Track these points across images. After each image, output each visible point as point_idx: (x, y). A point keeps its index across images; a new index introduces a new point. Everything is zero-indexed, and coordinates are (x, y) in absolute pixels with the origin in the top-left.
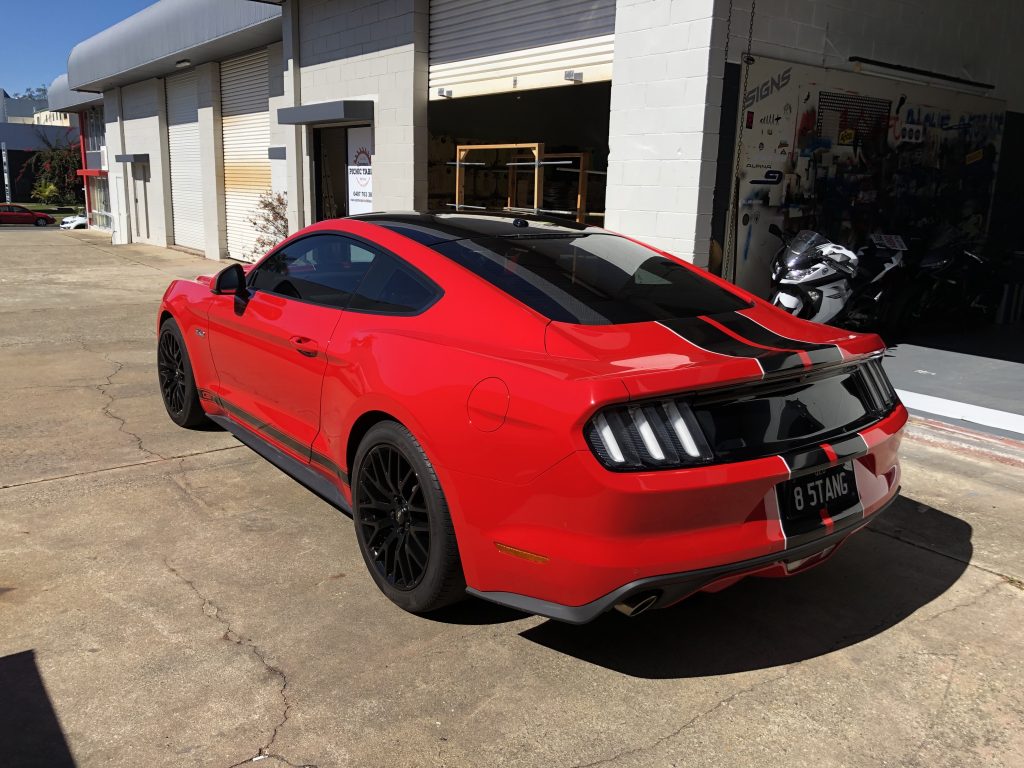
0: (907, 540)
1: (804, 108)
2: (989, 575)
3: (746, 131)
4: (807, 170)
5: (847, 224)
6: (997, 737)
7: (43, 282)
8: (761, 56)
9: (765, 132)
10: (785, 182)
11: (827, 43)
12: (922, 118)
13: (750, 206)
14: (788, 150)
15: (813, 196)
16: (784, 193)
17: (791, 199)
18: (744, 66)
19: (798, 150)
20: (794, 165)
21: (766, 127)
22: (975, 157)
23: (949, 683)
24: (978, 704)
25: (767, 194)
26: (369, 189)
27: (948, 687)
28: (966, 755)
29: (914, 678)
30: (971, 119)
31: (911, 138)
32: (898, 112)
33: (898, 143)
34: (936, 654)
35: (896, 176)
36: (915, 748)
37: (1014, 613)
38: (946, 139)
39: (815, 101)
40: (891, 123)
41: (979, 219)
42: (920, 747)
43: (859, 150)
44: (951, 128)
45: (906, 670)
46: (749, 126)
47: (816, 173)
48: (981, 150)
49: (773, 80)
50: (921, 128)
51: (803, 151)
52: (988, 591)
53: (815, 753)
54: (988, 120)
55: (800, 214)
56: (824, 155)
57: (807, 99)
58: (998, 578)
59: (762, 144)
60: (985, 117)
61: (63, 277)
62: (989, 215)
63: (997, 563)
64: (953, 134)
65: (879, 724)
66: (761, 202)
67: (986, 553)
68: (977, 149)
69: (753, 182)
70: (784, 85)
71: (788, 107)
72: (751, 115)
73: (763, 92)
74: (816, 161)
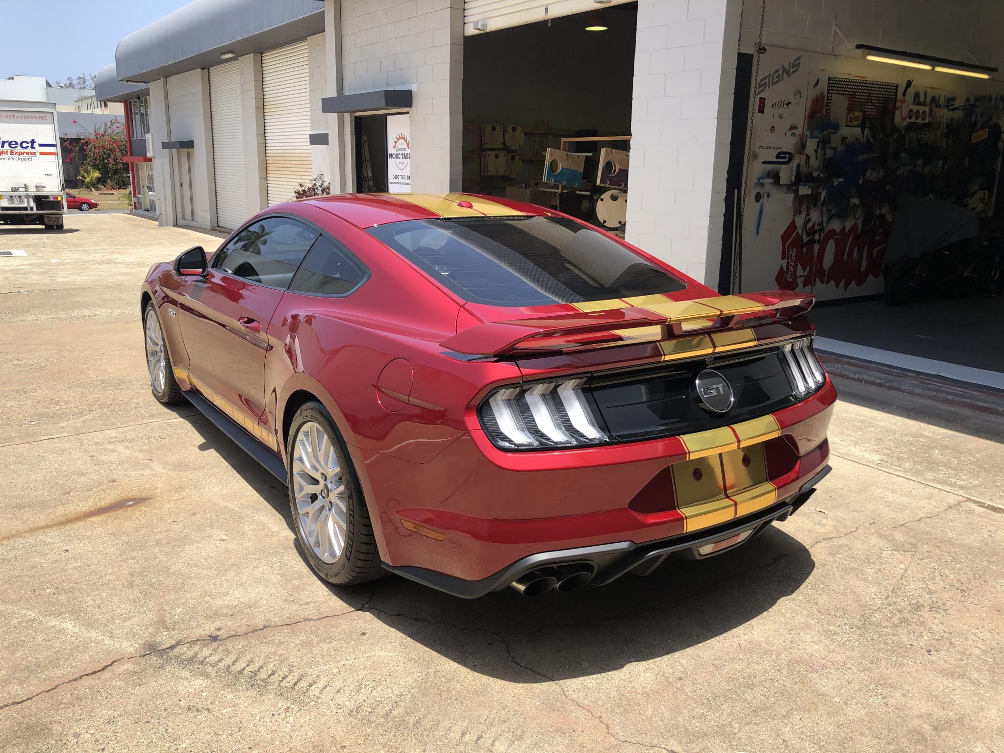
0: (887, 470)
1: (813, 93)
2: (953, 496)
3: (757, 115)
4: (816, 151)
5: (855, 201)
6: (939, 606)
7: (102, 262)
8: (772, 46)
9: (776, 115)
10: (795, 162)
11: (835, 31)
12: (928, 101)
13: (762, 184)
14: (798, 132)
15: (821, 175)
16: (794, 172)
17: (800, 178)
18: (756, 55)
19: (807, 133)
20: (803, 146)
21: (777, 111)
22: (981, 135)
23: (906, 570)
24: (927, 585)
25: (778, 173)
26: (407, 172)
27: (905, 573)
28: (913, 616)
29: (877, 566)
30: (976, 99)
31: (917, 118)
32: (904, 94)
33: (905, 123)
34: (899, 551)
35: (903, 155)
36: (871, 611)
37: (970, 523)
38: (952, 119)
39: (824, 86)
40: (898, 104)
41: (985, 194)
42: (875, 611)
43: (866, 131)
44: (957, 109)
45: (871, 561)
46: (761, 111)
47: (824, 154)
48: (987, 129)
49: (783, 67)
50: (927, 109)
51: (812, 133)
52: (950, 507)
53: (791, 613)
54: (993, 100)
55: (809, 192)
56: (833, 137)
57: (816, 85)
58: (961, 498)
59: (773, 127)
60: (990, 98)
61: (120, 258)
62: (995, 191)
63: (962, 488)
64: (958, 115)
65: (845, 595)
66: (772, 181)
67: (954, 480)
68: (983, 127)
69: (765, 163)
70: (794, 72)
71: (798, 93)
72: (762, 101)
73: (775, 78)
74: (824, 143)
